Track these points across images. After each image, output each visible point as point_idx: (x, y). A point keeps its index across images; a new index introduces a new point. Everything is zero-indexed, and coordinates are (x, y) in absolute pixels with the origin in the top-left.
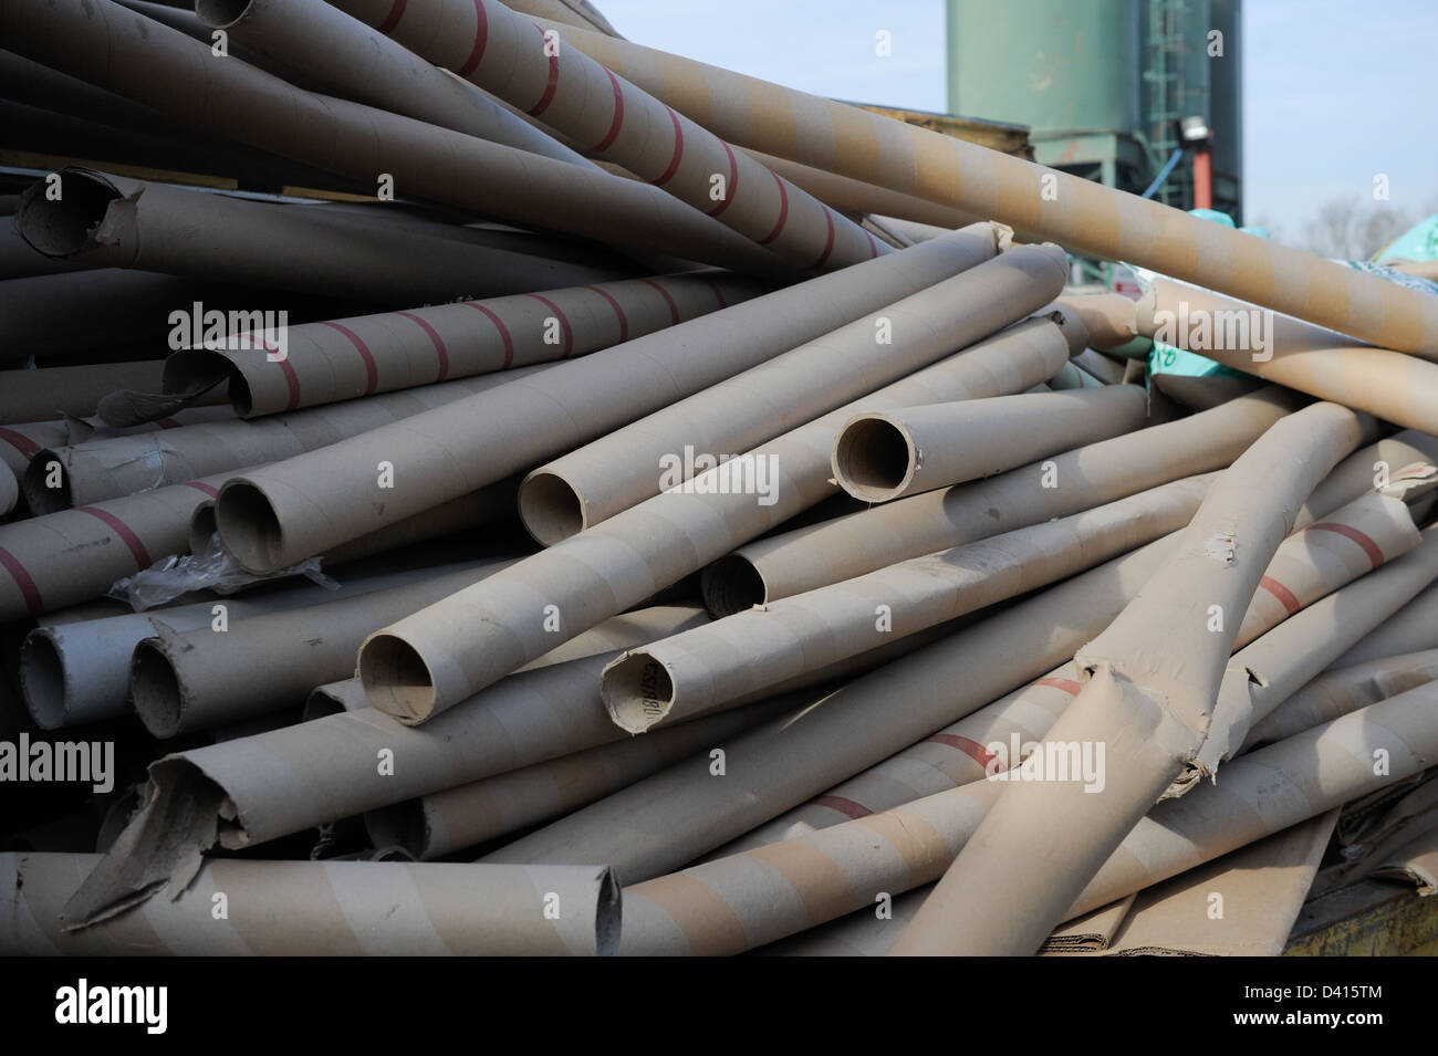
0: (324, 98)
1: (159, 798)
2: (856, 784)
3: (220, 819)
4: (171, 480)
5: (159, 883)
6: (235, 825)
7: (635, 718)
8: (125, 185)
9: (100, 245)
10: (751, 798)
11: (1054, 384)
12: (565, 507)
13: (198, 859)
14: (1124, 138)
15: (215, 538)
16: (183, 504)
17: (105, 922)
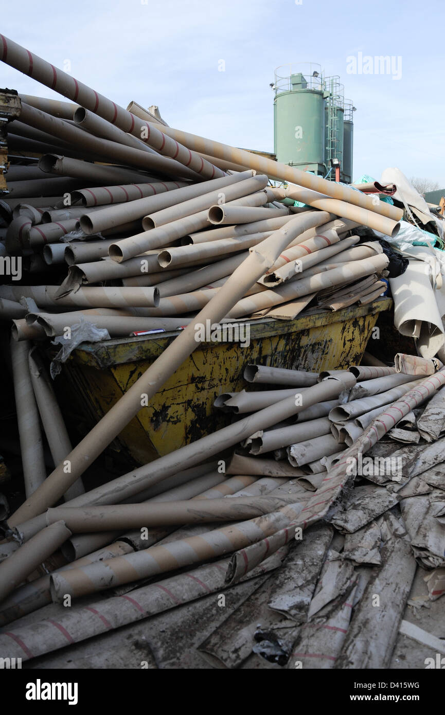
0: (102, 139)
1: (71, 273)
2: (213, 284)
3: (83, 279)
4: (71, 218)
5: (72, 290)
6: (86, 280)
7: (164, 265)
8: (60, 157)
9: (55, 169)
10: (190, 284)
11: (264, 206)
12: (151, 224)
13: (79, 286)
14: (320, 165)
15: (80, 228)
16: (73, 222)
17: (62, 297)
